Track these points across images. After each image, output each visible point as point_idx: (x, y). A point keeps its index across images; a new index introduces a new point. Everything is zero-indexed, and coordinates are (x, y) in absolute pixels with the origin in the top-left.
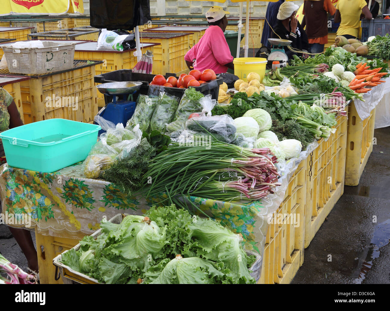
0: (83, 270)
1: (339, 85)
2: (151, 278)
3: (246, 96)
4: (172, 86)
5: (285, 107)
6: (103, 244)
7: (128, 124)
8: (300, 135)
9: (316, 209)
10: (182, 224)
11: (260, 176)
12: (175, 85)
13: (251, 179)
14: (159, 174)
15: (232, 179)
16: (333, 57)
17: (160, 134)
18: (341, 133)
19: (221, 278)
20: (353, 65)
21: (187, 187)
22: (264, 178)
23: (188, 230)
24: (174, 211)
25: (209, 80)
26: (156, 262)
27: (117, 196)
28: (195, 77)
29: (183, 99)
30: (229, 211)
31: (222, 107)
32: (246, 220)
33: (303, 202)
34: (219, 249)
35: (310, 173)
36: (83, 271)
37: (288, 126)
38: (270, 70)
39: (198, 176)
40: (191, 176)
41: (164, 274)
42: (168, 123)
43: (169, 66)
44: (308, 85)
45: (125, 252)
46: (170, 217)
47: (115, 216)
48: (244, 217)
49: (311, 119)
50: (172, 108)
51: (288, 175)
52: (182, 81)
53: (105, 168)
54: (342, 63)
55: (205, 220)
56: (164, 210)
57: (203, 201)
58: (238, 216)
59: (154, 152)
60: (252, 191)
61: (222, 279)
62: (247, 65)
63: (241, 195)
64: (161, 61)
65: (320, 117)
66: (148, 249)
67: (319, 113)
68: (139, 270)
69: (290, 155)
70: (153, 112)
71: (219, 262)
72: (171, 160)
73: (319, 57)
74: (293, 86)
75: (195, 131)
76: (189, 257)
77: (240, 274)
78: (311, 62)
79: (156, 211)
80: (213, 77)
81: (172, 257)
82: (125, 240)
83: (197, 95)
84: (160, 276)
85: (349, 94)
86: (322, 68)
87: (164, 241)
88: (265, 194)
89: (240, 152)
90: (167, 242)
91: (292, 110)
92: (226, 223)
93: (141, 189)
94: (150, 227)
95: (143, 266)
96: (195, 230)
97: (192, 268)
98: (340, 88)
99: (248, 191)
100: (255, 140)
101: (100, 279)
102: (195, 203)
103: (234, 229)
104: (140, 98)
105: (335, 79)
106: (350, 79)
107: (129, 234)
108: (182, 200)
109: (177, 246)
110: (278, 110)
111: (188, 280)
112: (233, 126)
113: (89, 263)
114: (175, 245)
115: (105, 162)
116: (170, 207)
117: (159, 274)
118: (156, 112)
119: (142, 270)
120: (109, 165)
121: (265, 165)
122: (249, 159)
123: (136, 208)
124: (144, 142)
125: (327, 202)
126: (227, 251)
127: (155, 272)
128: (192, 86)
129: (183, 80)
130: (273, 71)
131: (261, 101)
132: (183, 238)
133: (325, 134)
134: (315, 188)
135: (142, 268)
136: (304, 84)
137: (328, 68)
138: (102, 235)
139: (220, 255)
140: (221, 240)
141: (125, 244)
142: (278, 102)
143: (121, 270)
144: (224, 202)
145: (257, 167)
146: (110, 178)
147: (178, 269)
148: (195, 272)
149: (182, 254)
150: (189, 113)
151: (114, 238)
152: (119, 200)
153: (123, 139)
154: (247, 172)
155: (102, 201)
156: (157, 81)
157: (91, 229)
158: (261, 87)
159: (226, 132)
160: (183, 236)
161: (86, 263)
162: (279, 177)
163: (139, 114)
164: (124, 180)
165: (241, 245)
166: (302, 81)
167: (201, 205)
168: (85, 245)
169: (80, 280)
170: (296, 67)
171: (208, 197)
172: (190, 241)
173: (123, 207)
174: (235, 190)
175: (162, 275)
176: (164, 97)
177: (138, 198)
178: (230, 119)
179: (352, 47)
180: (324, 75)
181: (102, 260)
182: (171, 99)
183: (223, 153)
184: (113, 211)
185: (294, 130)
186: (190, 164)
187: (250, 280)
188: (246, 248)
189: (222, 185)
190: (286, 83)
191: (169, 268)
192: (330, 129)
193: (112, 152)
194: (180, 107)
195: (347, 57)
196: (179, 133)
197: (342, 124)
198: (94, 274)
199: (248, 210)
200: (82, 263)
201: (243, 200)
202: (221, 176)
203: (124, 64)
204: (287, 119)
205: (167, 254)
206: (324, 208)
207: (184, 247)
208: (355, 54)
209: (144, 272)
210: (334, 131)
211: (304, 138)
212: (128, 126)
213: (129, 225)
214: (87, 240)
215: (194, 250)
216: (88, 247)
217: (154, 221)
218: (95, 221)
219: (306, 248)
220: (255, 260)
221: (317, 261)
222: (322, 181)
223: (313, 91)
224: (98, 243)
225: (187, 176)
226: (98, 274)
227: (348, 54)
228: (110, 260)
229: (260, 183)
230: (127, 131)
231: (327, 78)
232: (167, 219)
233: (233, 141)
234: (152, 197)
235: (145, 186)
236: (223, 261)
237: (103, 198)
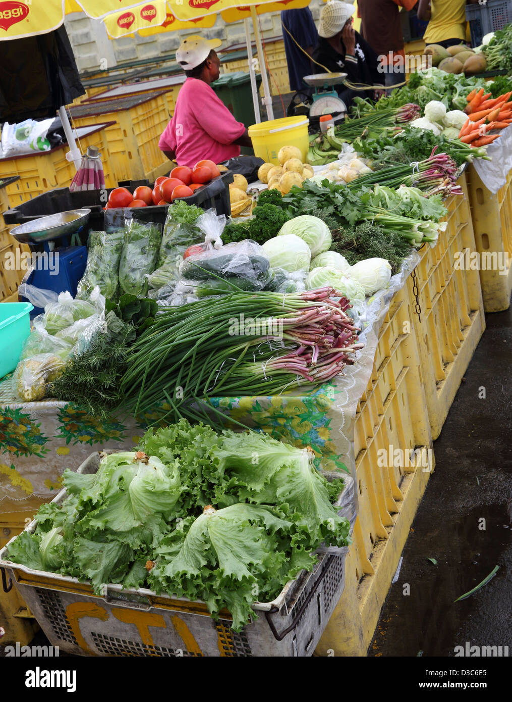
0: (49, 565)
1: (442, 140)
2: (167, 557)
3: (280, 196)
4: (144, 204)
5: (351, 203)
6: (74, 514)
7: (79, 290)
8: (385, 248)
9: (442, 367)
10: (204, 450)
11: (323, 338)
12: (151, 201)
13: (309, 348)
14: (147, 371)
15: (277, 354)
16: (424, 88)
17: (137, 299)
18: (461, 224)
19: (288, 532)
20: (462, 96)
21: (201, 384)
22: (332, 341)
23: (216, 459)
24: (187, 432)
25: (207, 181)
26: (172, 526)
27: (83, 422)
28: (183, 181)
29: (169, 225)
30: (282, 412)
31: (238, 225)
32: (314, 421)
33: (415, 362)
34: (276, 481)
35: (418, 308)
36: (49, 567)
37: (361, 236)
38: (317, 135)
39: (216, 360)
40: (204, 363)
41: (190, 546)
42: (151, 274)
43: (140, 159)
44: (387, 150)
45: (114, 520)
46: (181, 442)
47: (89, 459)
48: (310, 416)
49: (401, 213)
50: (151, 244)
51: (375, 324)
52: (161, 192)
53: (53, 377)
54: (441, 96)
55: (243, 436)
56: (170, 433)
57: (233, 403)
58: (298, 416)
59: (132, 332)
60: (314, 369)
61: (291, 533)
62: (273, 134)
63: (298, 378)
64: (124, 152)
65: (416, 205)
66: (152, 507)
67: (413, 200)
68: (145, 545)
69: (373, 287)
70: (120, 258)
71: (280, 503)
72: (164, 342)
73: (399, 94)
74: (361, 156)
75: (196, 279)
76: (226, 506)
77: (319, 517)
78: (387, 105)
79: (155, 437)
80: (214, 174)
81: (198, 511)
82: (109, 500)
83: (190, 213)
84: (182, 549)
85: (461, 152)
86: (407, 113)
87: (178, 488)
88: (337, 369)
89: (280, 304)
90: (185, 488)
91: (365, 205)
92: (282, 432)
93: (123, 403)
94: (149, 468)
95: (150, 537)
96: (228, 457)
97: (234, 524)
98: (445, 146)
99: (307, 369)
100: (306, 274)
101: (82, 576)
102: (221, 408)
103: (296, 439)
104: (92, 238)
105: (432, 131)
106: (460, 123)
107: (115, 488)
108: (198, 408)
109: (203, 492)
110: (339, 209)
111: (232, 547)
112: (263, 258)
113: (56, 551)
114: (198, 490)
115: (50, 368)
116: (178, 426)
117: (181, 547)
118: (125, 257)
119: (150, 546)
120: (59, 371)
121: (328, 318)
122: (300, 312)
123: (121, 436)
124: (111, 318)
125: (459, 351)
126: (290, 481)
127: (173, 545)
128: (179, 197)
129: (161, 189)
130: (323, 135)
131: (307, 199)
132: (210, 475)
133: (429, 237)
134: (432, 332)
135: (149, 541)
136: (379, 149)
137: (418, 111)
138: (69, 498)
139: (279, 491)
140: (277, 466)
141: (111, 507)
142: (337, 195)
143: (114, 554)
144: (269, 397)
145: (315, 325)
146: (64, 394)
147: (212, 532)
148: (240, 531)
149: (214, 503)
150: (183, 247)
151: (91, 500)
152: (89, 429)
153: (76, 318)
154: (300, 336)
155: (59, 437)
156: (117, 200)
157: (52, 489)
158: (305, 169)
159: (252, 271)
160: (210, 472)
161: (51, 553)
162: (359, 333)
163: (95, 267)
164: (90, 394)
165: (312, 466)
166: (376, 145)
167: (231, 409)
168: (45, 521)
169: (48, 584)
170: (362, 119)
171: (241, 393)
172: (224, 479)
173: (99, 439)
174: (285, 372)
175: (185, 547)
176: (134, 228)
177: (120, 419)
178: (255, 245)
179: (456, 62)
180: (412, 125)
181: (78, 543)
182: (146, 229)
183: (251, 313)
184: (83, 450)
185: (373, 240)
186: (198, 343)
187: (339, 524)
188: (324, 468)
189: (260, 368)
190: (348, 154)
191: (195, 533)
192: (436, 226)
193: (60, 346)
194: (165, 240)
195: (448, 83)
196: (172, 288)
197: (460, 208)
198: (69, 568)
199: (315, 402)
200: (46, 555)
201: (303, 386)
202: (257, 352)
203: (57, 172)
204: (359, 222)
205: (188, 509)
206: (456, 362)
207: (214, 491)
208: (462, 74)
209: (155, 549)
210: (443, 227)
211: (393, 251)
212: (82, 292)
213: (111, 473)
214: (47, 512)
215: (234, 492)
216: (51, 522)
217: (155, 455)
218: (55, 473)
219: (436, 438)
220: (343, 487)
221: (459, 458)
222: (442, 316)
223: (398, 160)
224: (64, 513)
225: (198, 364)
226: (77, 568)
227: (449, 78)
228: (92, 540)
229: (327, 351)
230: (79, 304)
231: (418, 131)
232: (176, 448)
233: (268, 285)
234: (145, 412)
235: (128, 396)
236: (287, 501)
237: (59, 431)
